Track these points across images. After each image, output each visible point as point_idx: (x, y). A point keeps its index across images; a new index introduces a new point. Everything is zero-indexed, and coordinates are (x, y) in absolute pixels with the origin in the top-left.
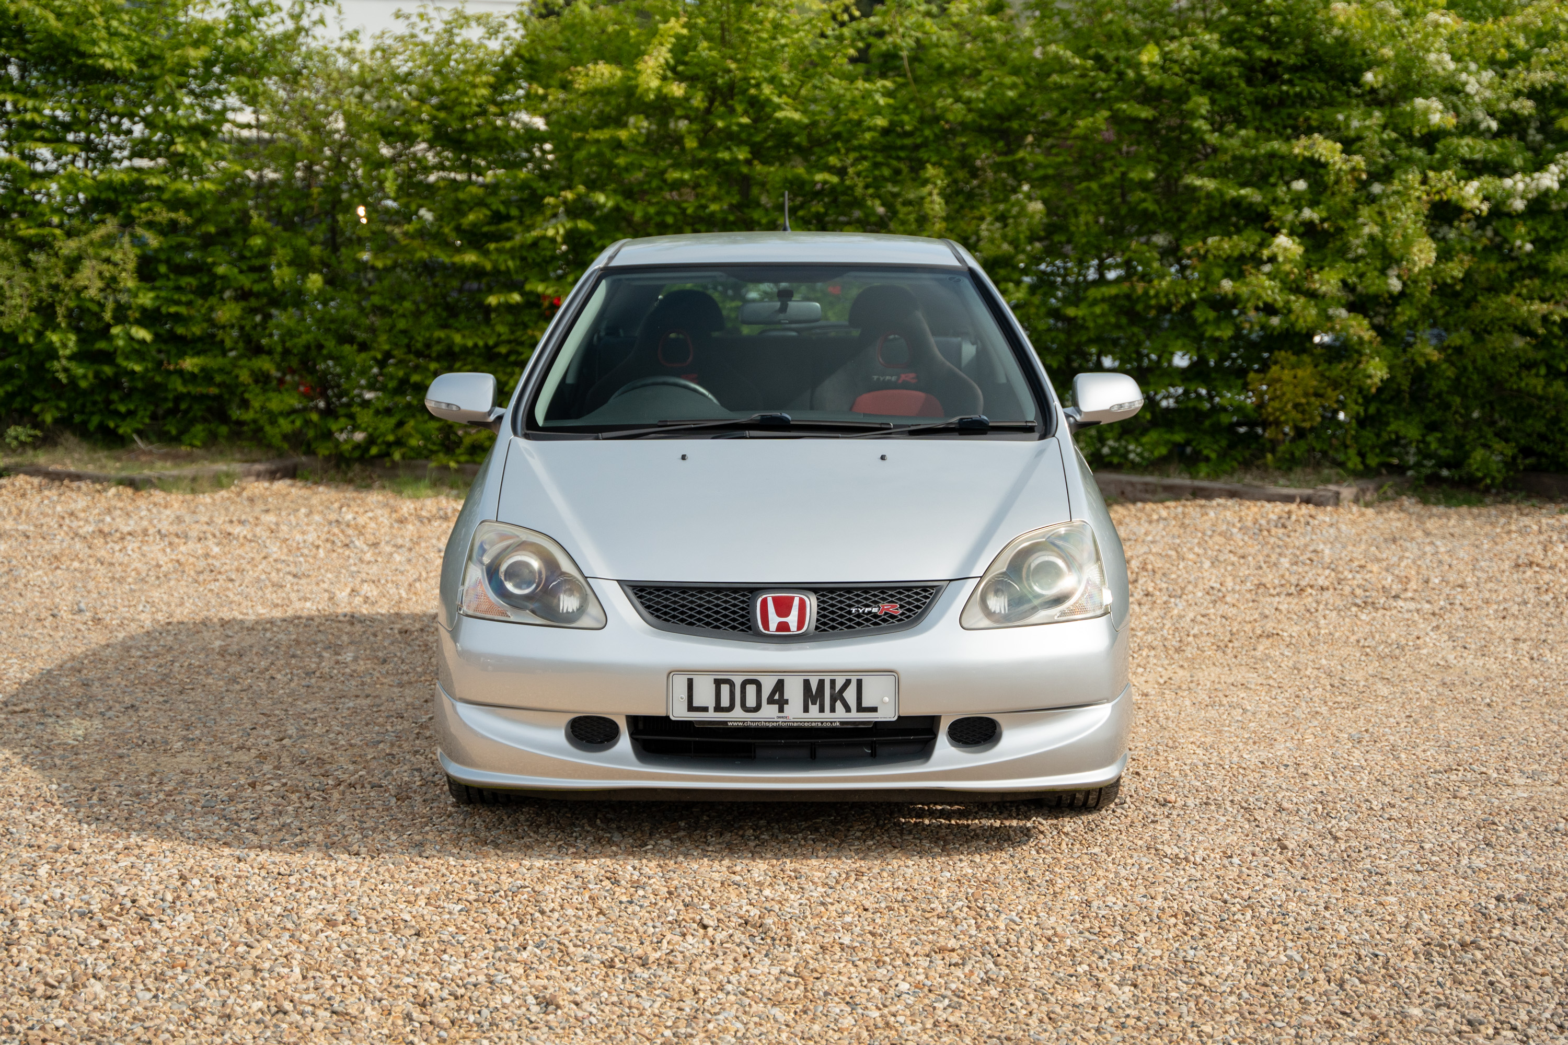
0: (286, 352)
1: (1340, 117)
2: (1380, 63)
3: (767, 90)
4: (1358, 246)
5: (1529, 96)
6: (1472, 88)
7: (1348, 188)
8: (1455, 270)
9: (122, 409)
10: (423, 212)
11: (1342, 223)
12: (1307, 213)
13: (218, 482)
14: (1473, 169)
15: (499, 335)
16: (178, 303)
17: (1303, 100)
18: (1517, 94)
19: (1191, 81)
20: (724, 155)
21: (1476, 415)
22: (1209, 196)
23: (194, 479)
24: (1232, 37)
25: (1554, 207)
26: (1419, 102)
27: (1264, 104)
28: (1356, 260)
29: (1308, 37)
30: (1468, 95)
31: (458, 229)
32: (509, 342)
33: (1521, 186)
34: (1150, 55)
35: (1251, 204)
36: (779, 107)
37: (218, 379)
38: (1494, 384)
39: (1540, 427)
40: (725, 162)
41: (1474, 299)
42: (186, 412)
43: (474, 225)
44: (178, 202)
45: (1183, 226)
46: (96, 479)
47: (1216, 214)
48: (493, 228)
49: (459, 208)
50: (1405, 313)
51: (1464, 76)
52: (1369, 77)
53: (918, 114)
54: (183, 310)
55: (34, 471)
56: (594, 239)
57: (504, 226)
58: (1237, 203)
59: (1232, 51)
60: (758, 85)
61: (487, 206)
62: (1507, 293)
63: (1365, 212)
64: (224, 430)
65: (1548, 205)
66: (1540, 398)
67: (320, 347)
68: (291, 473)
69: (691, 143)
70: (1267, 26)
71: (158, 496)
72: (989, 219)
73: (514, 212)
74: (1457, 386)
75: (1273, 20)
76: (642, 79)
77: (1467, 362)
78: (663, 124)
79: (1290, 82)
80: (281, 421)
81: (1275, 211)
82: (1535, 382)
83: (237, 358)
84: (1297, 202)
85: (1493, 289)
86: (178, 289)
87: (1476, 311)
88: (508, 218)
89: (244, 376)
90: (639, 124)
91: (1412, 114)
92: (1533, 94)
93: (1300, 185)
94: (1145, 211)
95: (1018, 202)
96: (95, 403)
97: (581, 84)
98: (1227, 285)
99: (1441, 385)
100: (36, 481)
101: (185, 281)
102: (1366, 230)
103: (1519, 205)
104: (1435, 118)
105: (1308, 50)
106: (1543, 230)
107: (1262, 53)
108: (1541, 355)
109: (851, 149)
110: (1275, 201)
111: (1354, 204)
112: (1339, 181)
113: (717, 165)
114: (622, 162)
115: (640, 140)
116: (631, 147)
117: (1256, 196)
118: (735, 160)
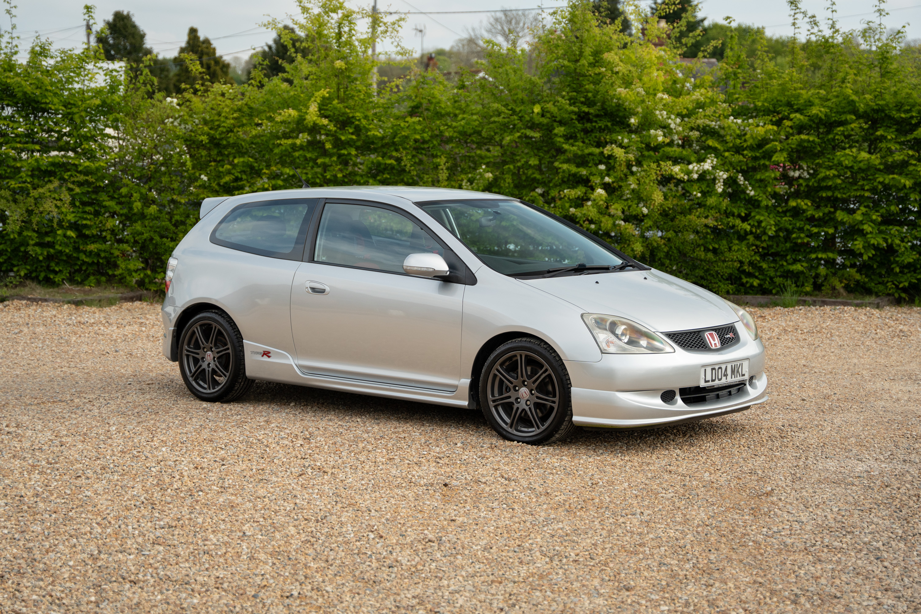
0: (136, 242)
1: (620, 138)
2: (635, 114)
3: (364, 122)
4: (627, 194)
5: (698, 130)
6: (673, 126)
7: (624, 168)
8: (669, 204)
9: (57, 269)
10: (202, 176)
11: (620, 184)
12: (607, 179)
13: (110, 302)
14: (676, 161)
16: (86, 219)
17: (601, 130)
18: (692, 129)
19: (555, 121)
20: (344, 152)
21: (674, 268)
22: (564, 171)
23: (100, 301)
24: (573, 101)
25: (708, 178)
26: (652, 132)
27: (586, 131)
28: (627, 200)
29: (604, 103)
30: (671, 129)
31: (219, 184)
33: (696, 168)
34: (537, 109)
35: (581, 175)
36: (369, 130)
37: (103, 255)
38: (682, 254)
39: (701, 273)
40: (344, 155)
41: (675, 217)
42: (85, 271)
43: (226, 183)
44: (87, 172)
45: (551, 185)
46: (55, 301)
47: (565, 179)
48: (235, 184)
49: (219, 176)
50: (648, 223)
51: (670, 121)
52: (632, 121)
53: (430, 133)
54: (88, 222)
55: (22, 298)
58: (574, 175)
59: (572, 108)
60: (359, 120)
61: (233, 174)
62: (690, 214)
63: (631, 179)
64: (103, 279)
65: (705, 176)
66: (701, 260)
67: (152, 239)
68: (140, 299)
69: (328, 146)
70: (586, 97)
71: (87, 308)
72: (465, 181)
73: (244, 177)
74: (667, 255)
75: (590, 95)
76: (308, 117)
77: (672, 245)
78: (315, 137)
79: (596, 122)
80: (134, 274)
81: (591, 178)
82: (701, 253)
83: (111, 245)
84: (602, 175)
85: (683, 213)
86: (85, 212)
87: (677, 222)
88: (241, 179)
89: (117, 253)
90: (303, 138)
91: (650, 136)
92: (698, 129)
93: (602, 167)
94: (535, 178)
95: (480, 174)
96: (42, 267)
97: (278, 119)
98: (572, 210)
99: (661, 255)
100: (24, 302)
101: (88, 209)
102: (632, 186)
103: (695, 176)
104: (660, 139)
105: (603, 109)
106: (704, 187)
107: (585, 109)
108: (701, 242)
109: (405, 149)
110: (591, 174)
111: (626, 175)
112: (620, 165)
113: (340, 156)
114: (297, 154)
115: (305, 144)
116: (301, 148)
117: (584, 172)
118: (349, 154)
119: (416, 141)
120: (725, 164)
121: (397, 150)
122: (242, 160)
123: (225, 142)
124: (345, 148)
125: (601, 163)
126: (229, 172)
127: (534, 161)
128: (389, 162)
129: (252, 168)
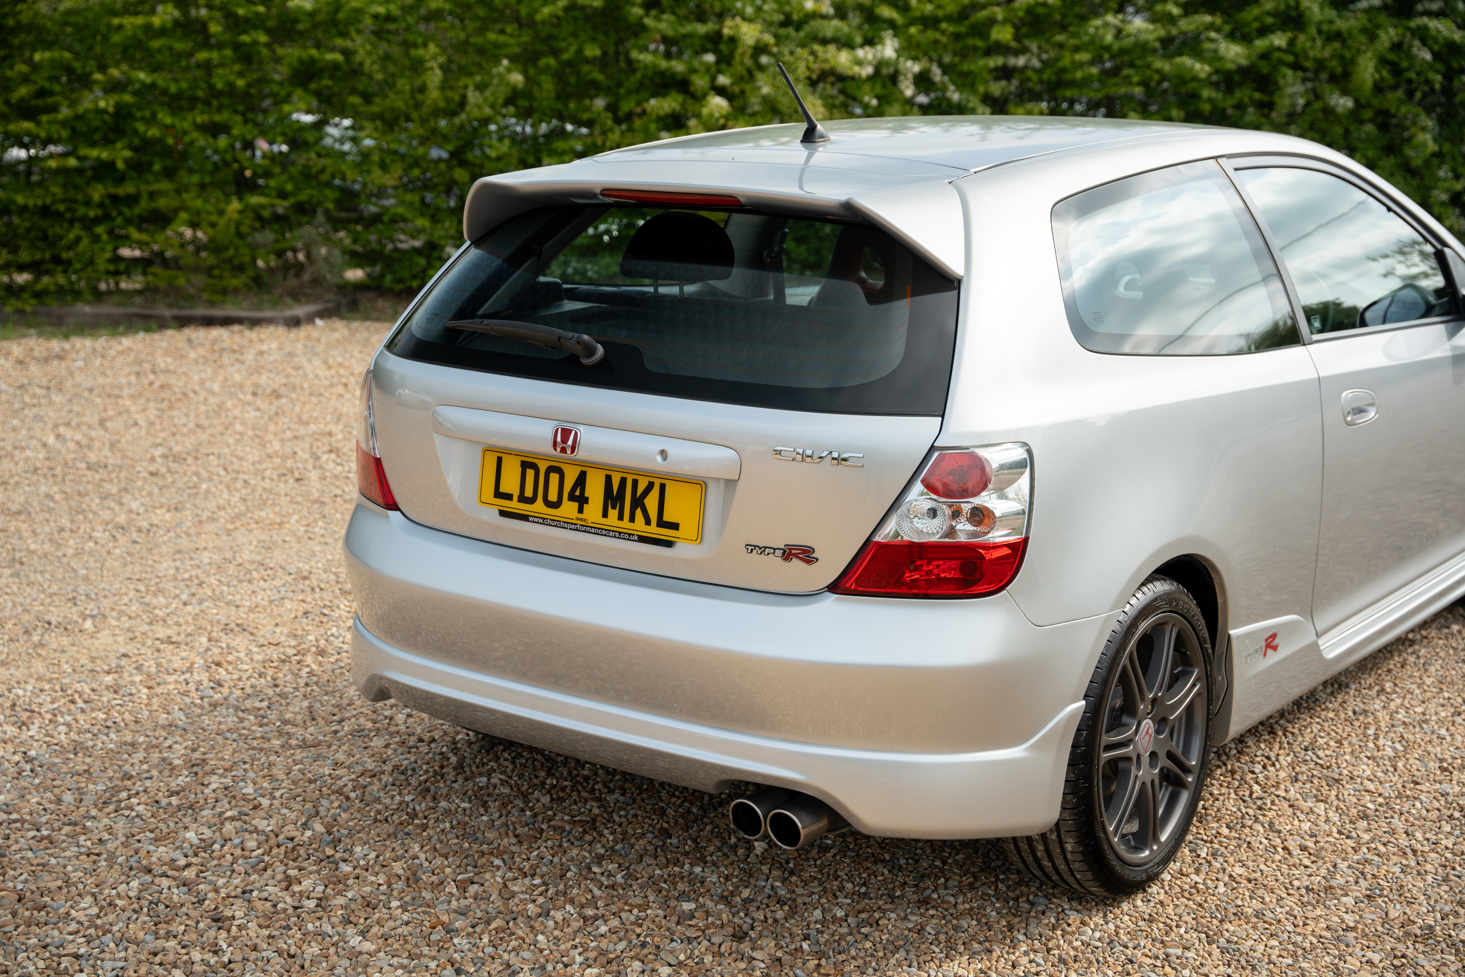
7: (748, 59)
11: (745, 87)
12: (721, 79)
15: (54, 195)
20: (245, 38)
22: (646, 67)
32: (63, 201)
35: (674, 73)
40: (244, 44)
43: (22, 100)
45: (622, 91)
48: (40, 102)
56: (134, 110)
57: (50, 100)
58: (662, 74)
63: (760, 79)
65: (883, 70)
69: (214, 28)
72: (472, 89)
73: (57, 88)
78: (186, 13)
81: (692, 77)
84: (710, 72)
88: (51, 93)
93: (710, 58)
94: (593, 79)
95: (499, 73)
102: (764, 91)
103: (868, 70)
109: (359, 32)
110: (693, 71)
111: (750, 73)
112: (743, 54)
113: (237, 47)
114: (156, 44)
115: (169, 25)
116: (163, 32)
117: (678, 67)
118: (255, 43)
119: (376, 17)
120: (909, 49)
121: (344, 35)
122: (48, 55)
123: (11, 22)
124: (245, 32)
125: (705, 51)
126: (25, 79)
127: (592, 51)
128: (330, 57)
129: (69, 70)
